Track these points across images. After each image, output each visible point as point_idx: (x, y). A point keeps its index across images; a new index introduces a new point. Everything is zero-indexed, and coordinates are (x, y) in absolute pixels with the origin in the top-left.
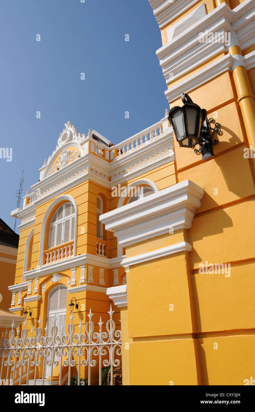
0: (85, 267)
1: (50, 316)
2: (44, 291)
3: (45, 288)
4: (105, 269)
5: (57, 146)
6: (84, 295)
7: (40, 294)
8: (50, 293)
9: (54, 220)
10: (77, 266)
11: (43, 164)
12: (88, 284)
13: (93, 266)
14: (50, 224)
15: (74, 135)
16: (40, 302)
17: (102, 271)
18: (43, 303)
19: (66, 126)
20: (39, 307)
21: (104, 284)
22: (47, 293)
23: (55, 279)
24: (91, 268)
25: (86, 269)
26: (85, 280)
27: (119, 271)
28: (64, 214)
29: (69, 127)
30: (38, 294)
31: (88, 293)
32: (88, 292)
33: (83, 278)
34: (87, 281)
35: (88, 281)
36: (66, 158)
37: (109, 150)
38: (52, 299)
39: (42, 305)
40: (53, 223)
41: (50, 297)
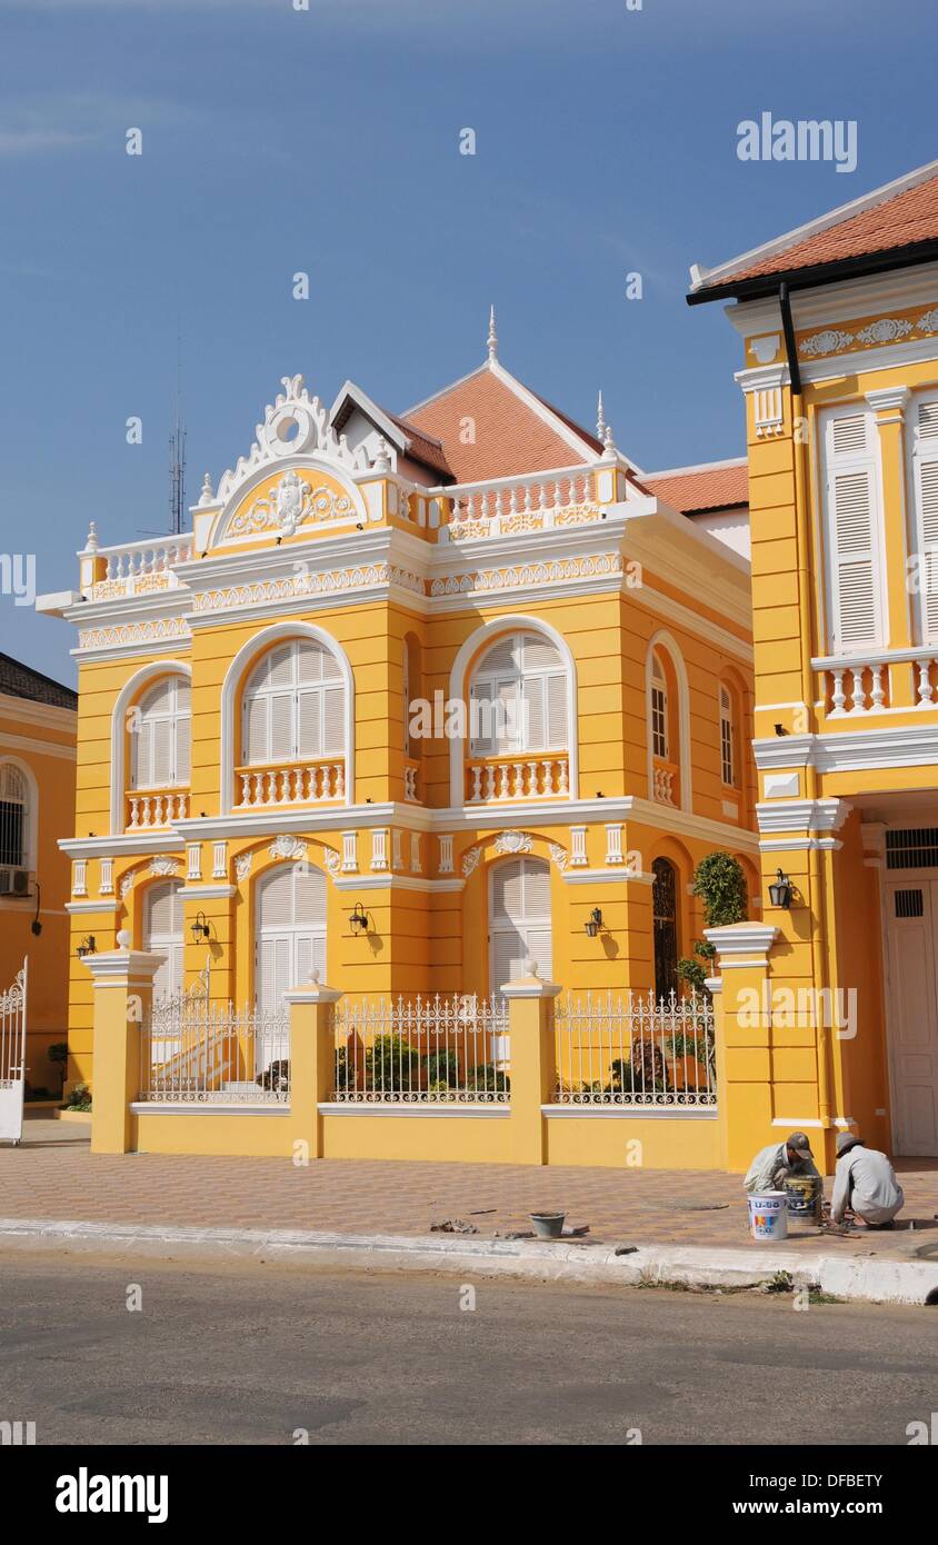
0: (386, 833)
1: (264, 938)
2: (244, 876)
3: (247, 868)
4: (422, 833)
5: (255, 445)
6: (385, 898)
7: (234, 881)
8: (260, 880)
9: (257, 682)
10: (362, 826)
11: (202, 493)
12: (394, 872)
13: (399, 828)
14: (246, 689)
15: (324, 434)
16: (235, 900)
17: (415, 838)
18: (242, 901)
19: (288, 388)
20: (233, 916)
21: (421, 871)
22: (253, 881)
23: (282, 849)
24: (398, 834)
25: (388, 837)
26: (387, 862)
27: (454, 840)
28: (294, 671)
29: (300, 395)
30: (228, 881)
31: (396, 893)
32: (395, 891)
33: (380, 858)
34: (392, 866)
35: (395, 867)
36: (297, 503)
37: (426, 496)
38: (269, 896)
39: (243, 911)
40: (253, 689)
41: (263, 889)
